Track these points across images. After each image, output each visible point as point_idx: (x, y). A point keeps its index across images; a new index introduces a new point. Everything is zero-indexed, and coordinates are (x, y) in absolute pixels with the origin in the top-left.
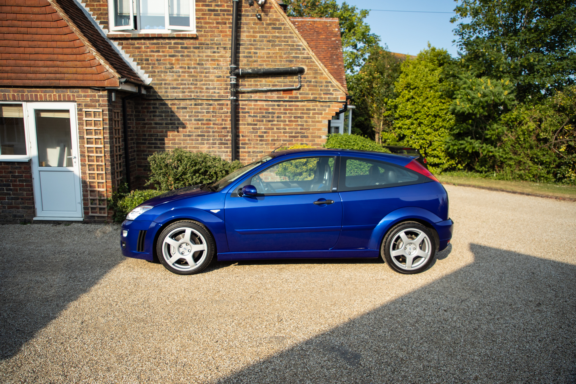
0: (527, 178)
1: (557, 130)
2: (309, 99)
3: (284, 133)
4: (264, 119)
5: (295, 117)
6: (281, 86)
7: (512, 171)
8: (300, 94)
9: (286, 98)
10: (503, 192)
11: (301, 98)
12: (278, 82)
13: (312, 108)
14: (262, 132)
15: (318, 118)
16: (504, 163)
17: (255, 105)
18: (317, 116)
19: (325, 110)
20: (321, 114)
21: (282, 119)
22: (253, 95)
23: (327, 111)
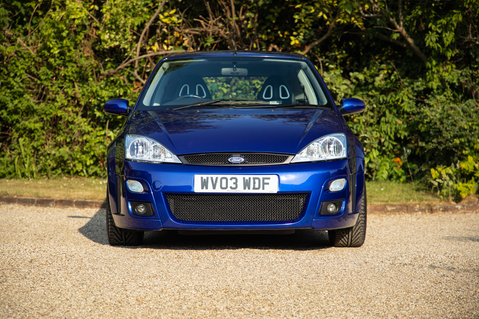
0: (79, 167)
1: (141, 26)
7: (36, 150)
10: (11, 206)
16: (12, 124)
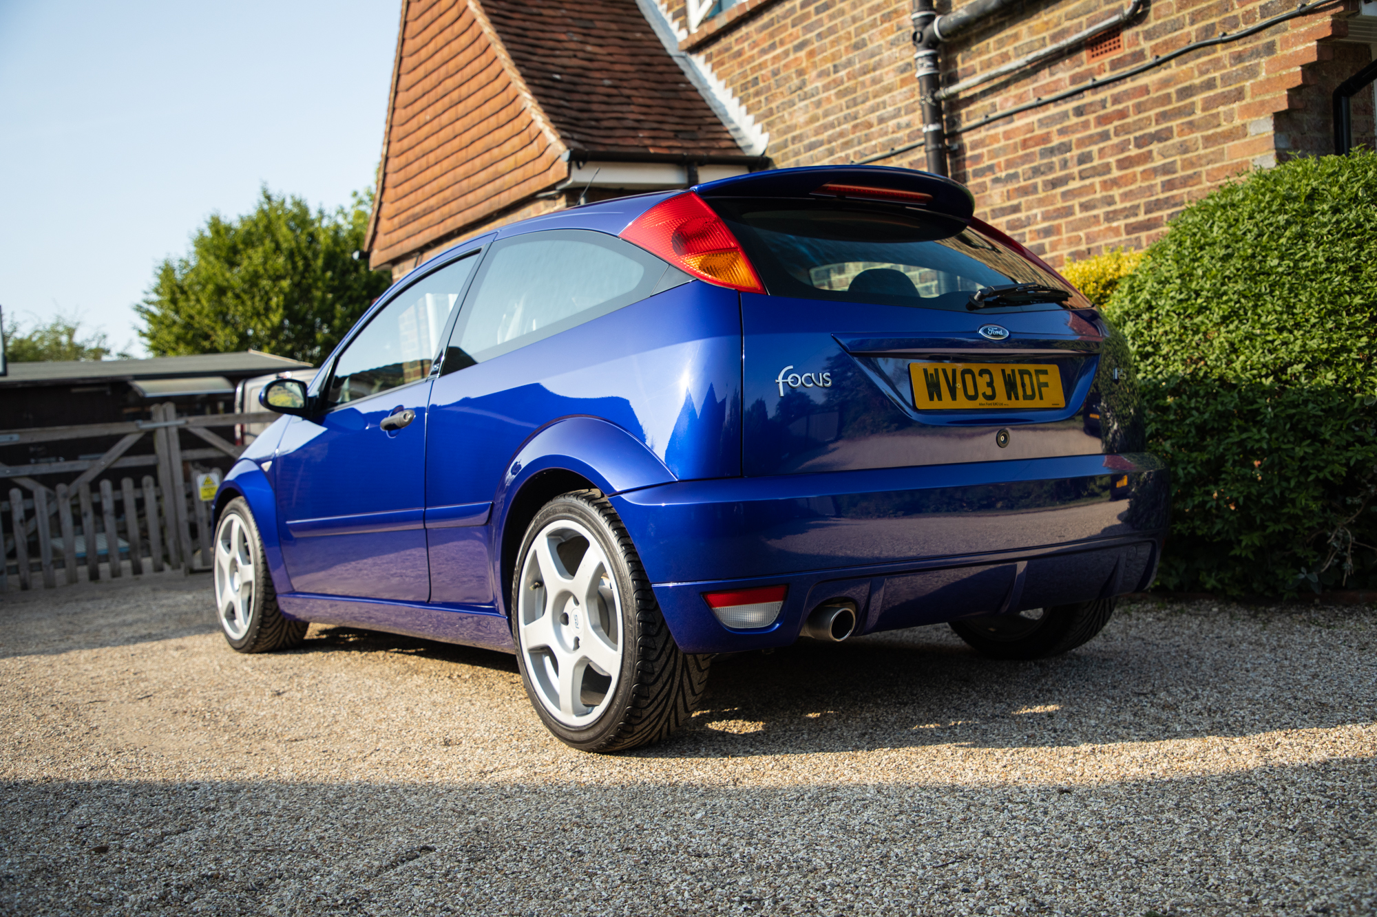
2: (1184, 46)
3: (1109, 217)
4: (1039, 180)
5: (1140, 143)
6: (1079, 28)
8: (1149, 36)
9: (1101, 70)
11: (1154, 49)
12: (1069, 17)
13: (1197, 81)
14: (1038, 232)
15: (1231, 115)
17: (1007, 135)
18: (1221, 109)
19: (1252, 72)
20: (1240, 94)
21: (1096, 162)
22: (997, 99)
23: (1263, 75)
